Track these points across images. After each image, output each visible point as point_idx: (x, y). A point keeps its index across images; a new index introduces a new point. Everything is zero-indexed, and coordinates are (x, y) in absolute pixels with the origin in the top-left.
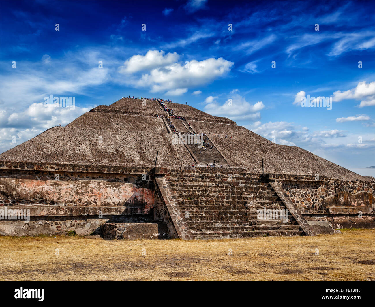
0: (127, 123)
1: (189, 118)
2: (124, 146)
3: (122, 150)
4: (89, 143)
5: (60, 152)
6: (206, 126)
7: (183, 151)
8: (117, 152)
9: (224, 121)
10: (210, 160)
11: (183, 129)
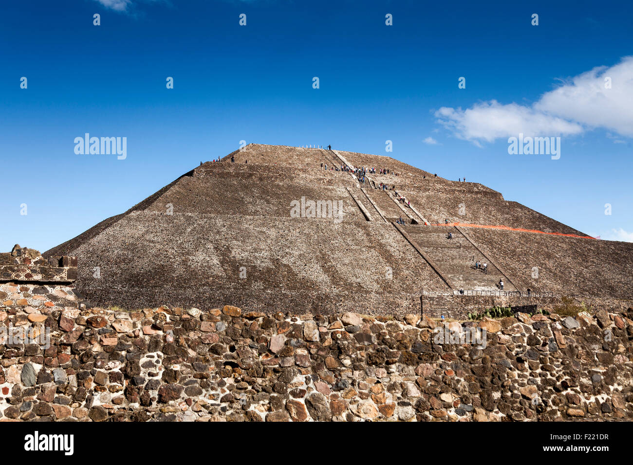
0: (274, 201)
1: (402, 187)
2: (287, 253)
3: (285, 261)
4: (212, 247)
5: (159, 269)
6: (442, 203)
7: (413, 260)
8: (276, 267)
9: (477, 190)
10: (475, 280)
11: (395, 212)
